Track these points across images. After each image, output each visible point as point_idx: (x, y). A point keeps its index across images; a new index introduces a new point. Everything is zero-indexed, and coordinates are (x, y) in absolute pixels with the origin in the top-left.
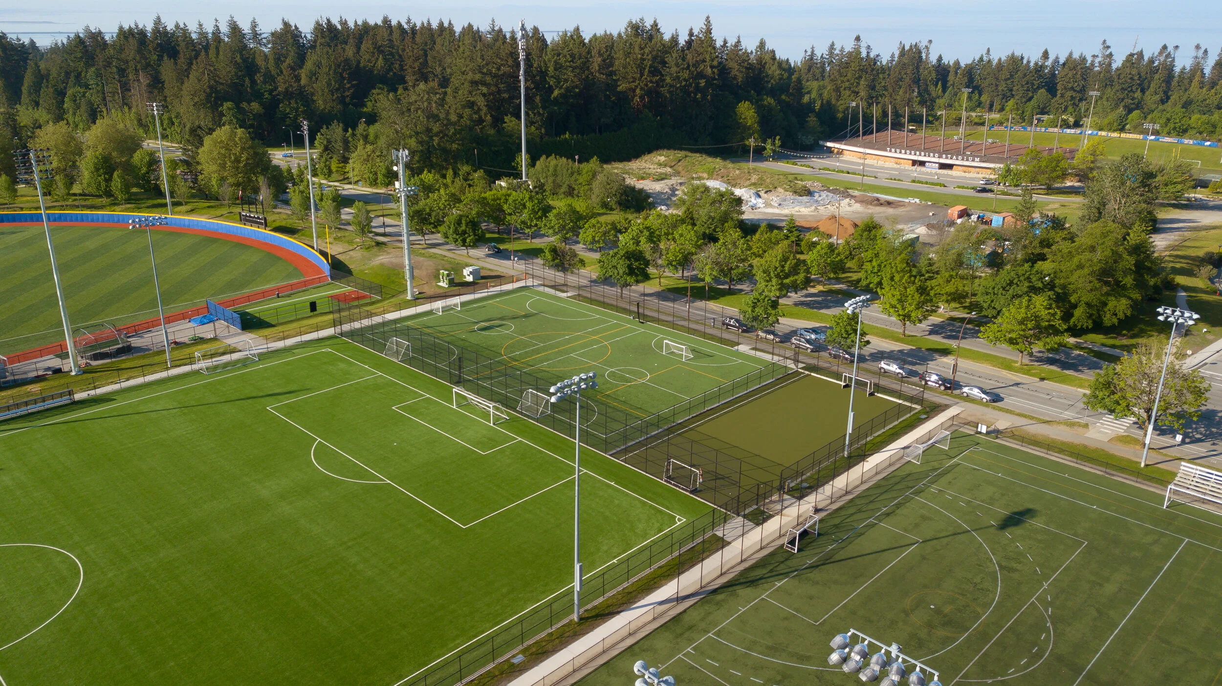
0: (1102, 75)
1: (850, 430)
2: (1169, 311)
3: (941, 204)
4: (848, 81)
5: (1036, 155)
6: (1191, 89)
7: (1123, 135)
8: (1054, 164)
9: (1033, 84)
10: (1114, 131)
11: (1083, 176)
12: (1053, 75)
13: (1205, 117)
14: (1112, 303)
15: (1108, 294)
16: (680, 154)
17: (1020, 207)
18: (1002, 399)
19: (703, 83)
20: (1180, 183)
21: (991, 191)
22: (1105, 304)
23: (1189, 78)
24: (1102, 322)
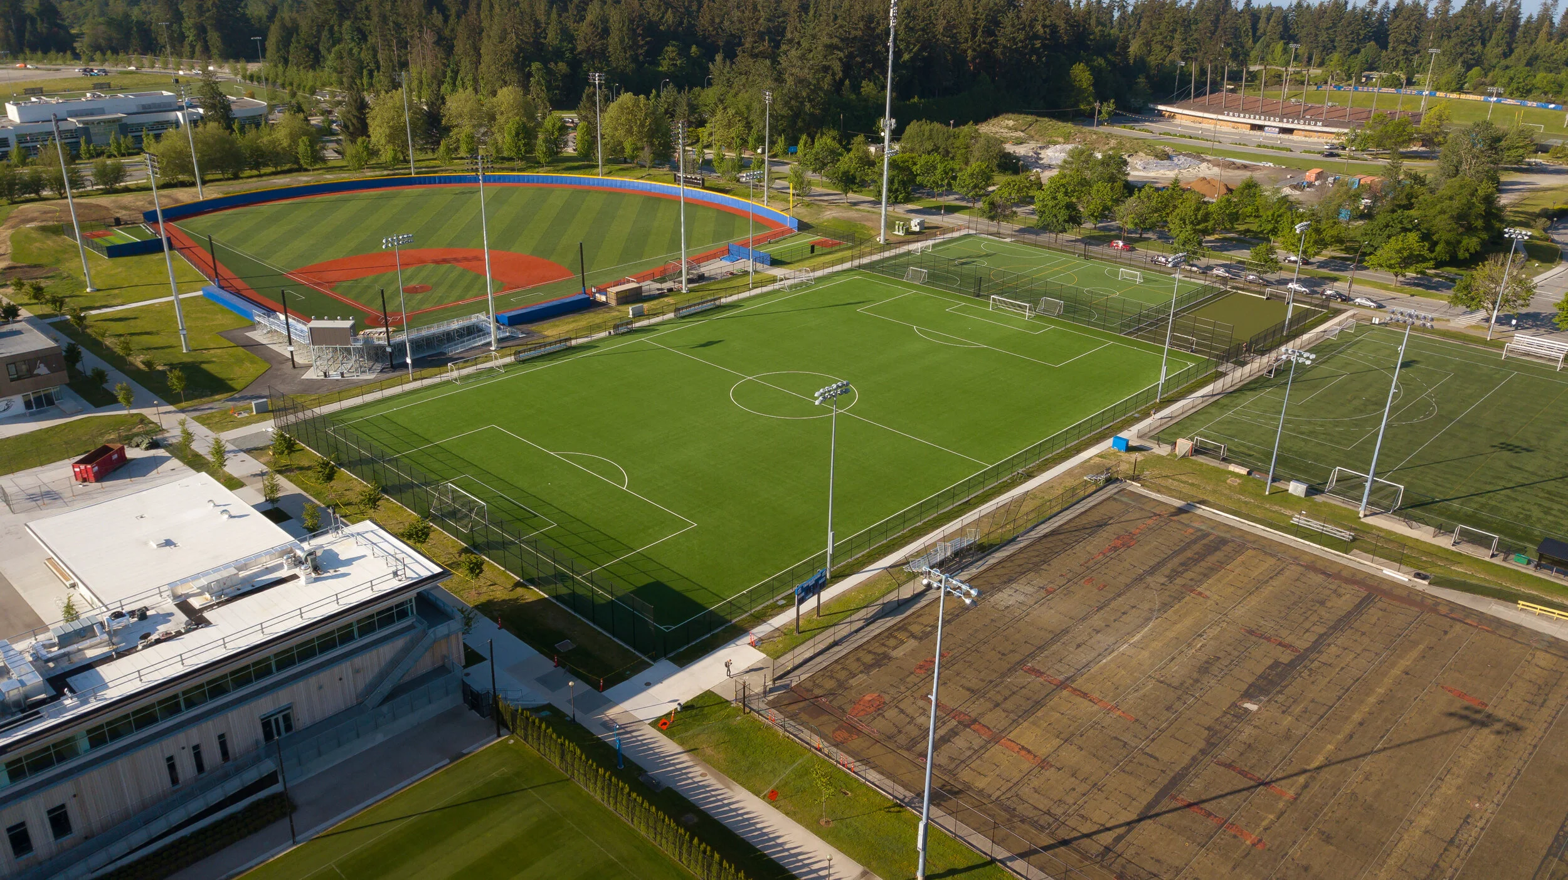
0: (1438, 24)
1: (1289, 316)
2: (1512, 231)
3: (1294, 168)
4: (1161, 34)
5: (1382, 120)
6: (1538, 41)
7: (1463, 96)
8: (1401, 129)
9: (1358, 35)
10: (1453, 91)
11: (1427, 141)
12: (1382, 23)
13: (1551, 76)
14: (1465, 241)
15: (1462, 234)
16: (1030, 118)
17: (1389, 167)
18: (1385, 307)
19: (1038, 44)
20: (1522, 147)
21: (1338, 155)
22: (1459, 242)
23: (1536, 28)
24: (1457, 257)
